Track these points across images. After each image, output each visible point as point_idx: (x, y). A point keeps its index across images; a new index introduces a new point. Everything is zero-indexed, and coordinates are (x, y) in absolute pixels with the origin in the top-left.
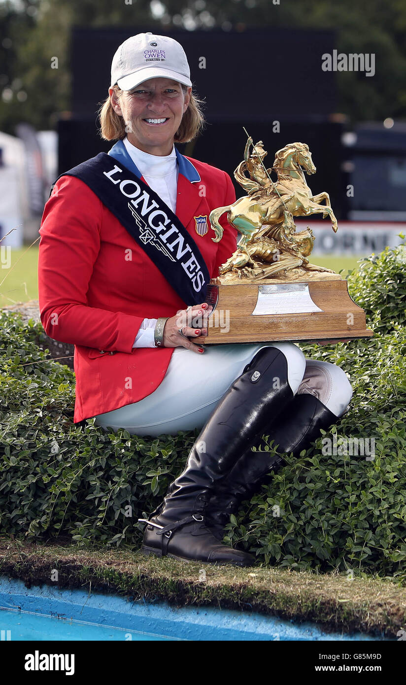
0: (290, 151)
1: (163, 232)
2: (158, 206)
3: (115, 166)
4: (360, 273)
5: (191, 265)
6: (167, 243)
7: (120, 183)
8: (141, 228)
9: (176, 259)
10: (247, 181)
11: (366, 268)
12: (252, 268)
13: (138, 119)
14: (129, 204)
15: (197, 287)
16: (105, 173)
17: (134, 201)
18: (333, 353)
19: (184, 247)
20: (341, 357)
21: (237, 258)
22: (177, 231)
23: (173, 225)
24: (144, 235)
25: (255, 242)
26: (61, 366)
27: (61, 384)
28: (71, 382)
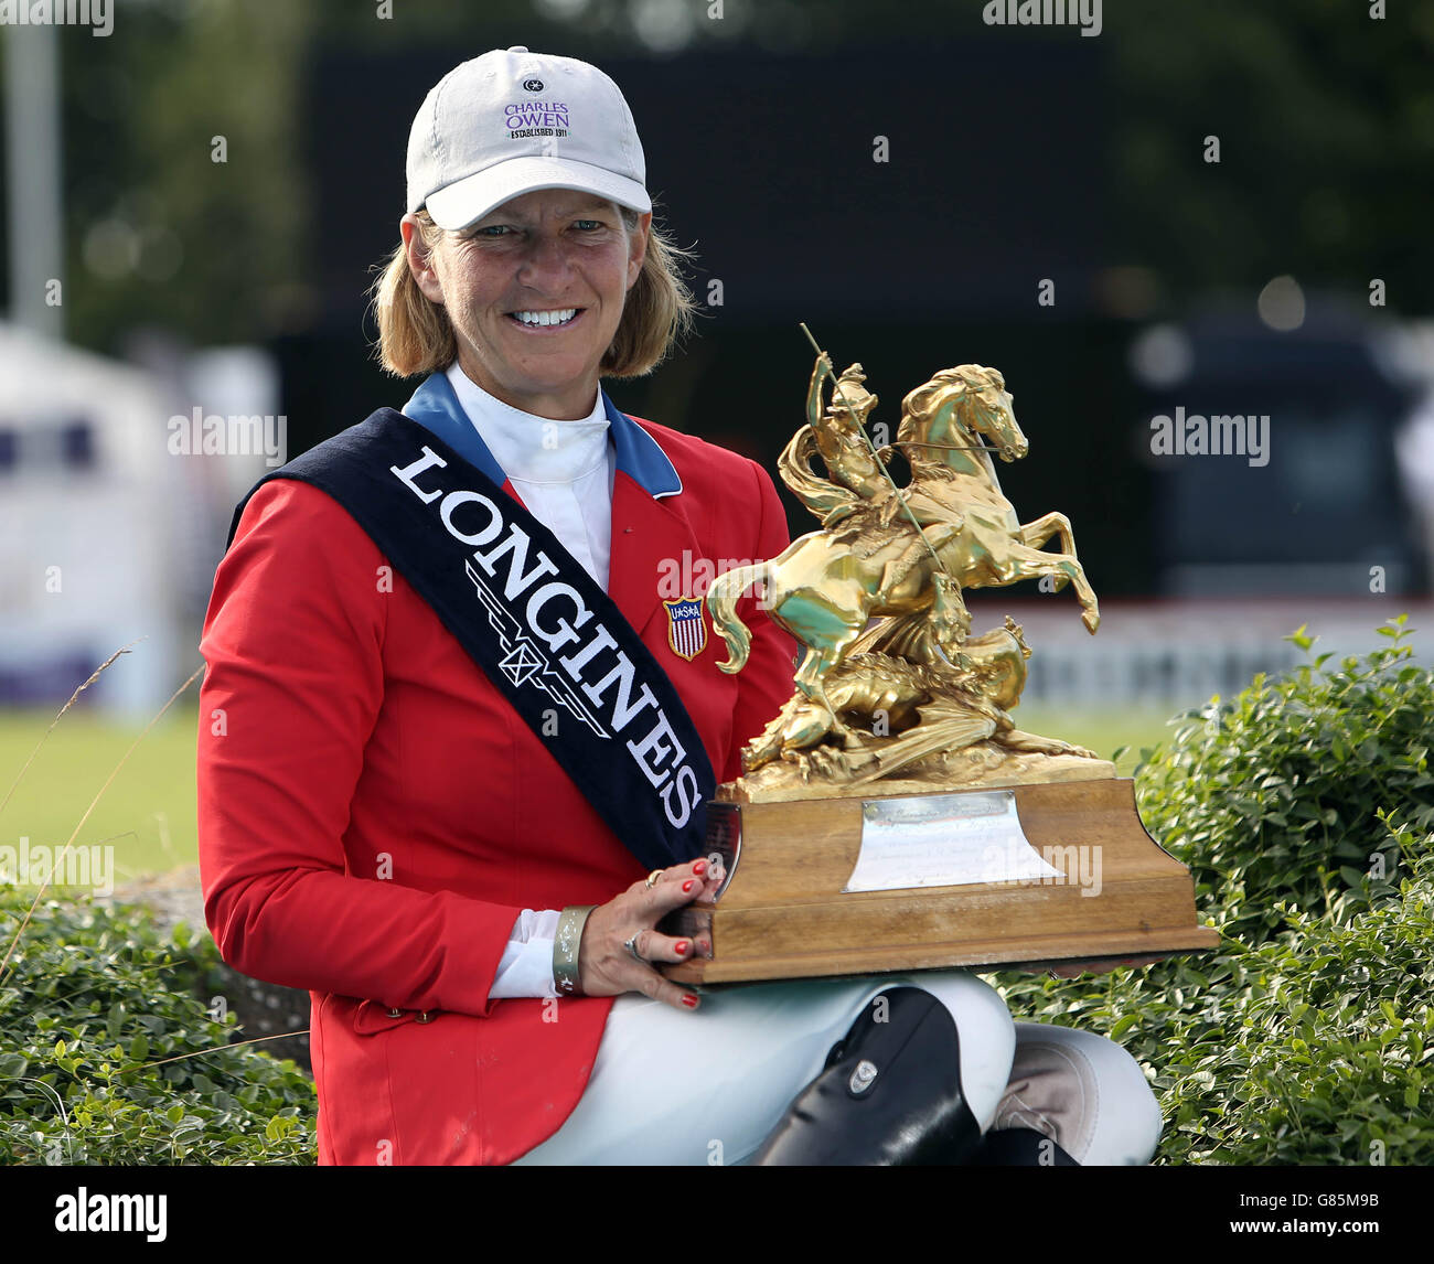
0: (948, 390)
1: (570, 650)
2: (555, 571)
3: (426, 449)
4: (1178, 757)
5: (658, 748)
6: (582, 682)
7: (440, 499)
8: (503, 637)
9: (609, 730)
10: (819, 486)
11: (1196, 741)
12: (843, 748)
13: (491, 315)
14: (468, 565)
15: (678, 814)
16: (394, 469)
17: (484, 555)
18: (1101, 1004)
19: (635, 695)
20: (1125, 1013)
21: (794, 721)
22: (614, 645)
23: (600, 628)
24: (514, 660)
25: (847, 671)
26: (275, 1063)
27: (276, 1117)
28: (305, 1111)
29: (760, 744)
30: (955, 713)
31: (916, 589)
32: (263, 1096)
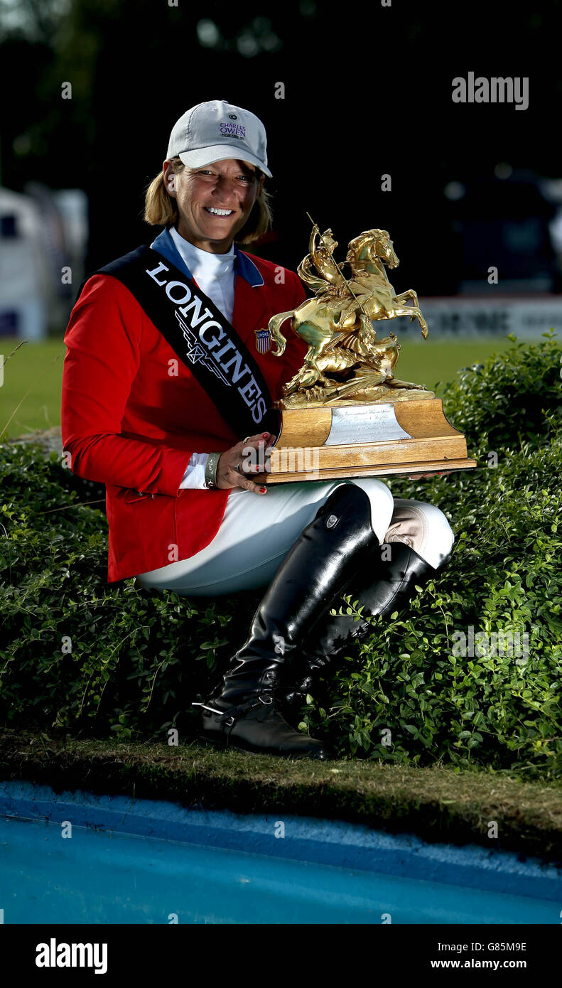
0: (367, 239)
1: (216, 349)
2: (212, 316)
3: (160, 263)
5: (250, 390)
6: (220, 362)
7: (166, 284)
8: (189, 343)
9: (231, 382)
10: (314, 279)
12: (324, 387)
14: (176, 312)
15: (257, 418)
16: (147, 271)
17: (183, 308)
19: (242, 368)
21: (304, 376)
22: (234, 348)
23: (229, 340)
24: (193, 353)
25: (325, 355)
26: (92, 511)
27: (93, 535)
28: (105, 533)
29: (290, 385)
30: (368, 372)
31: (354, 321)
32: (88, 526)
